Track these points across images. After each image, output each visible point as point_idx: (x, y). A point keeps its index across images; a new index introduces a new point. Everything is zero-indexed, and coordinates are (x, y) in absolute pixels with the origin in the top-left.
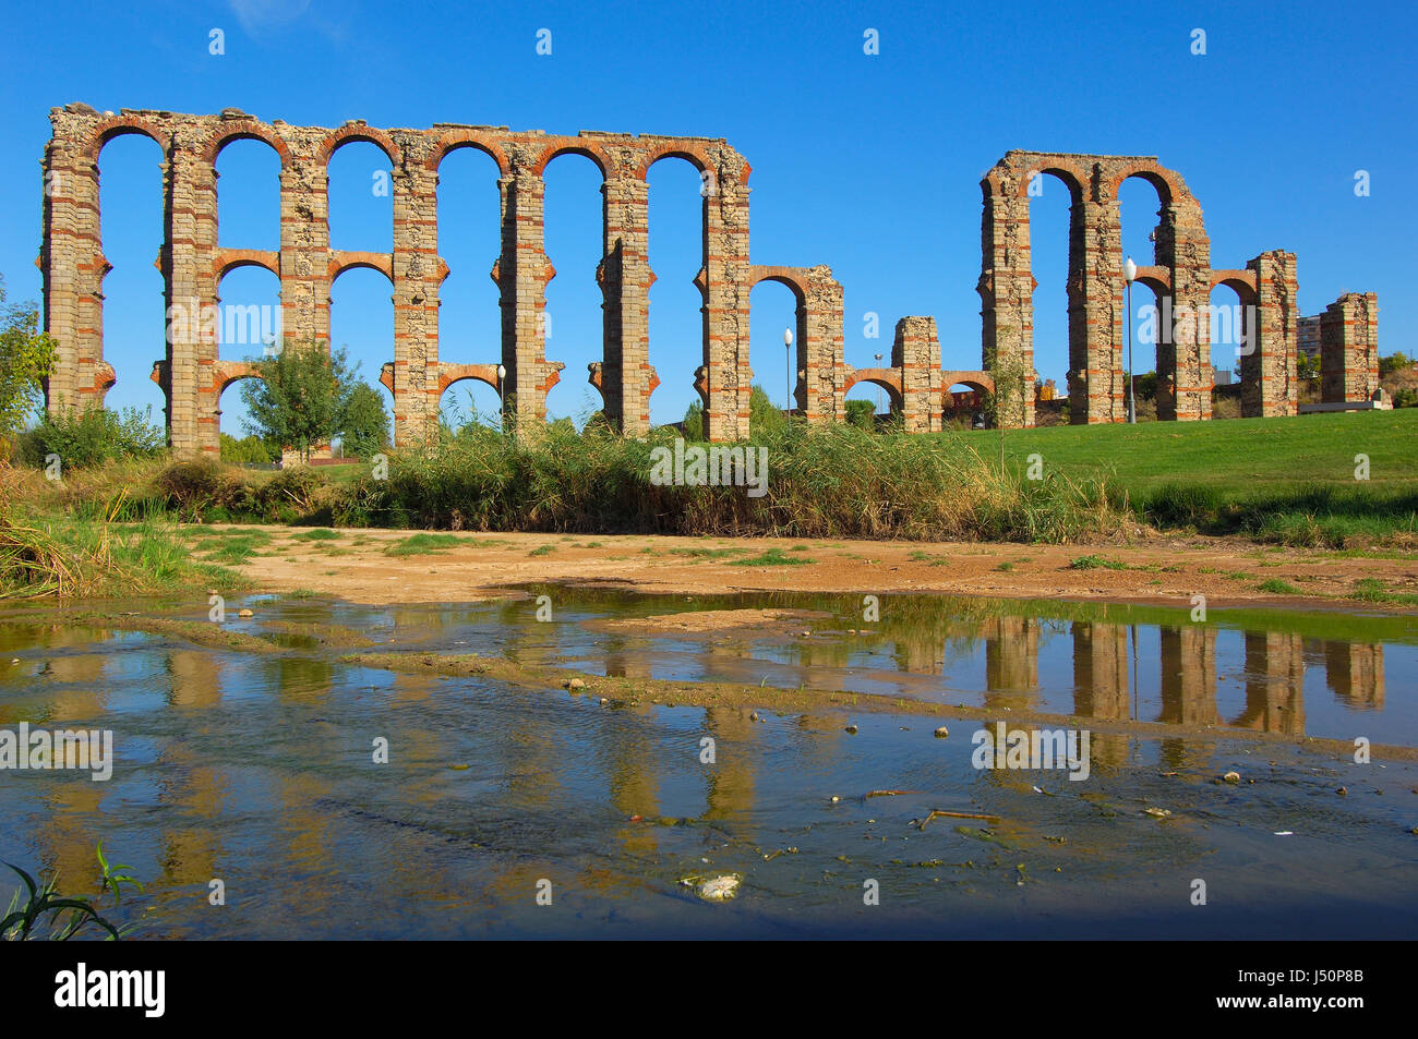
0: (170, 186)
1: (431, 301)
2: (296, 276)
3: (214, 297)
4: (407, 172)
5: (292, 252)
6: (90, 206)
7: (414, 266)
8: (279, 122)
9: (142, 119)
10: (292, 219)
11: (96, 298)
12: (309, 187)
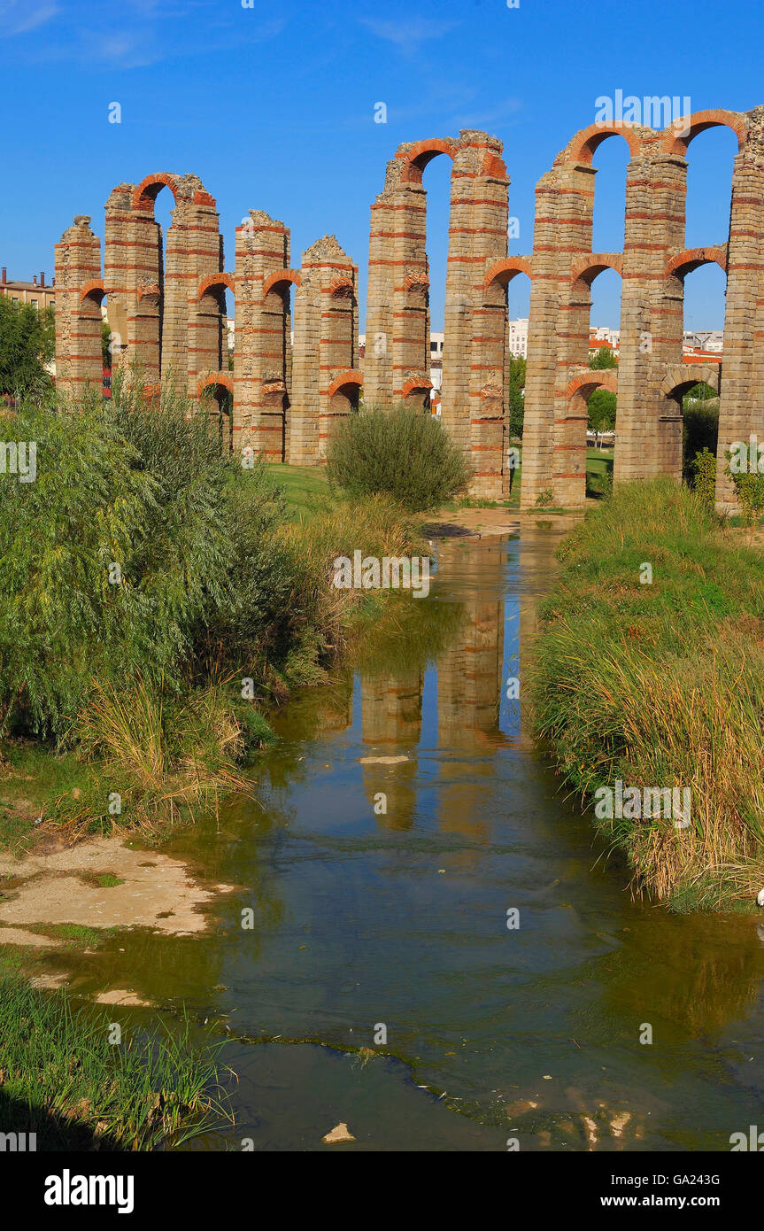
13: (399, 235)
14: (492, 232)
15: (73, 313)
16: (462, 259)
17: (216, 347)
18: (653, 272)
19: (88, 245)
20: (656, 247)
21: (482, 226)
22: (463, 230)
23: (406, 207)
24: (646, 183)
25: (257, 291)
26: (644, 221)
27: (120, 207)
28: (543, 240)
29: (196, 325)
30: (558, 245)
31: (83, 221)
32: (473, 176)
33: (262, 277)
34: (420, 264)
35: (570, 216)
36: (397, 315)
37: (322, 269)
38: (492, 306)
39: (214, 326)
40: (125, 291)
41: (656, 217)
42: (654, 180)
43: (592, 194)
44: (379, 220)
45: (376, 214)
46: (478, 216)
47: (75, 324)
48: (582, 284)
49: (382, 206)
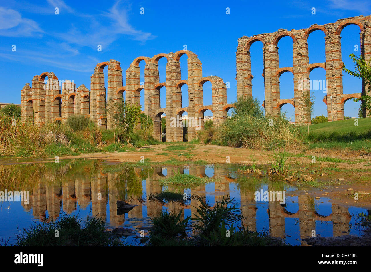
0: (264, 53)
1: (338, 75)
2: (298, 73)
3: (277, 82)
4: (329, 37)
5: (296, 66)
6: (246, 62)
7: (332, 65)
8: (293, 30)
9: (258, 37)
10: (296, 57)
11: (249, 86)
12: (301, 47)
13: (98, 83)
14: (118, 82)
15: (25, 106)
16: (111, 88)
17: (59, 112)
18: (151, 89)
19: (29, 90)
20: (152, 83)
21: (115, 80)
22: (111, 81)
23: (99, 77)
24: (149, 69)
25: (67, 98)
26: (148, 77)
27: (35, 80)
28: (127, 82)
29: (53, 107)
30: (132, 84)
31: (27, 85)
32: (113, 69)
33: (68, 95)
34: (103, 90)
35: (133, 77)
36: (98, 101)
37: (81, 92)
38: (119, 98)
39: (58, 107)
40: (37, 100)
41: (152, 77)
42: (151, 69)
43: (139, 73)
44: (92, 80)
45: (92, 79)
46: (115, 78)
47: (25, 108)
48: (137, 92)
49: (93, 77)
